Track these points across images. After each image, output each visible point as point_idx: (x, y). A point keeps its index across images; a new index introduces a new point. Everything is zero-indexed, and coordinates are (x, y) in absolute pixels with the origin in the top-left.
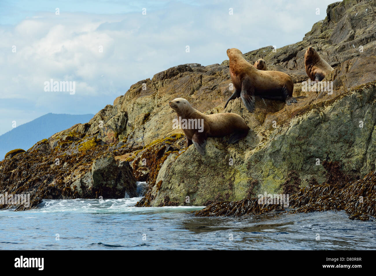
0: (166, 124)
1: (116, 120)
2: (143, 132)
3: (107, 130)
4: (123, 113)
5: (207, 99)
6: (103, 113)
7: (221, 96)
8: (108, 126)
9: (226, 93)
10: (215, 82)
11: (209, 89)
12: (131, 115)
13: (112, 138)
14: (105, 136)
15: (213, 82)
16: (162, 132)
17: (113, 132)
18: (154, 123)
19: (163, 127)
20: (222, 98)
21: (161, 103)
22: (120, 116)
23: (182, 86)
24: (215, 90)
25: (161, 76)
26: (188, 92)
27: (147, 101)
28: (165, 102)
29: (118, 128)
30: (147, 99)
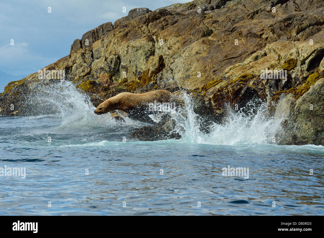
0: (194, 65)
1: (109, 63)
2: (172, 73)
3: (100, 72)
4: (115, 55)
5: (229, 41)
6: (83, 56)
7: (242, 37)
8: (101, 68)
9: (248, 34)
10: (220, 24)
11: (229, 31)
12: (125, 58)
13: (105, 80)
14: (98, 78)
15: (218, 25)
16: (192, 73)
17: (106, 74)
18: (181, 64)
19: (192, 68)
20: (244, 39)
21: (171, 45)
22: (113, 58)
23: (185, 29)
24: (235, 31)
25: (143, 20)
26: (199, 34)
27: (142, 44)
28: (175, 45)
29: (112, 70)
30: (142, 42)
